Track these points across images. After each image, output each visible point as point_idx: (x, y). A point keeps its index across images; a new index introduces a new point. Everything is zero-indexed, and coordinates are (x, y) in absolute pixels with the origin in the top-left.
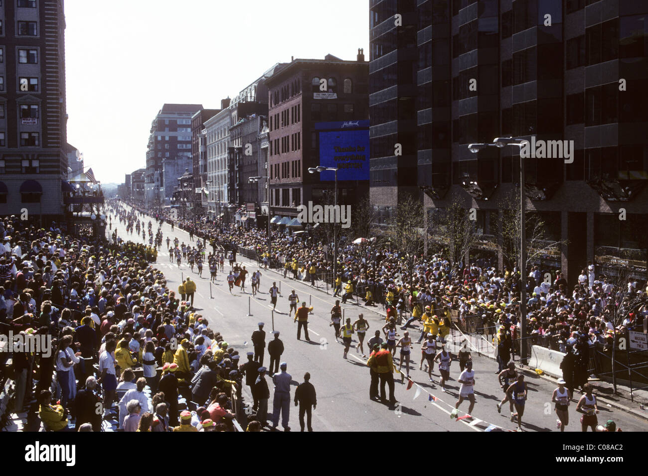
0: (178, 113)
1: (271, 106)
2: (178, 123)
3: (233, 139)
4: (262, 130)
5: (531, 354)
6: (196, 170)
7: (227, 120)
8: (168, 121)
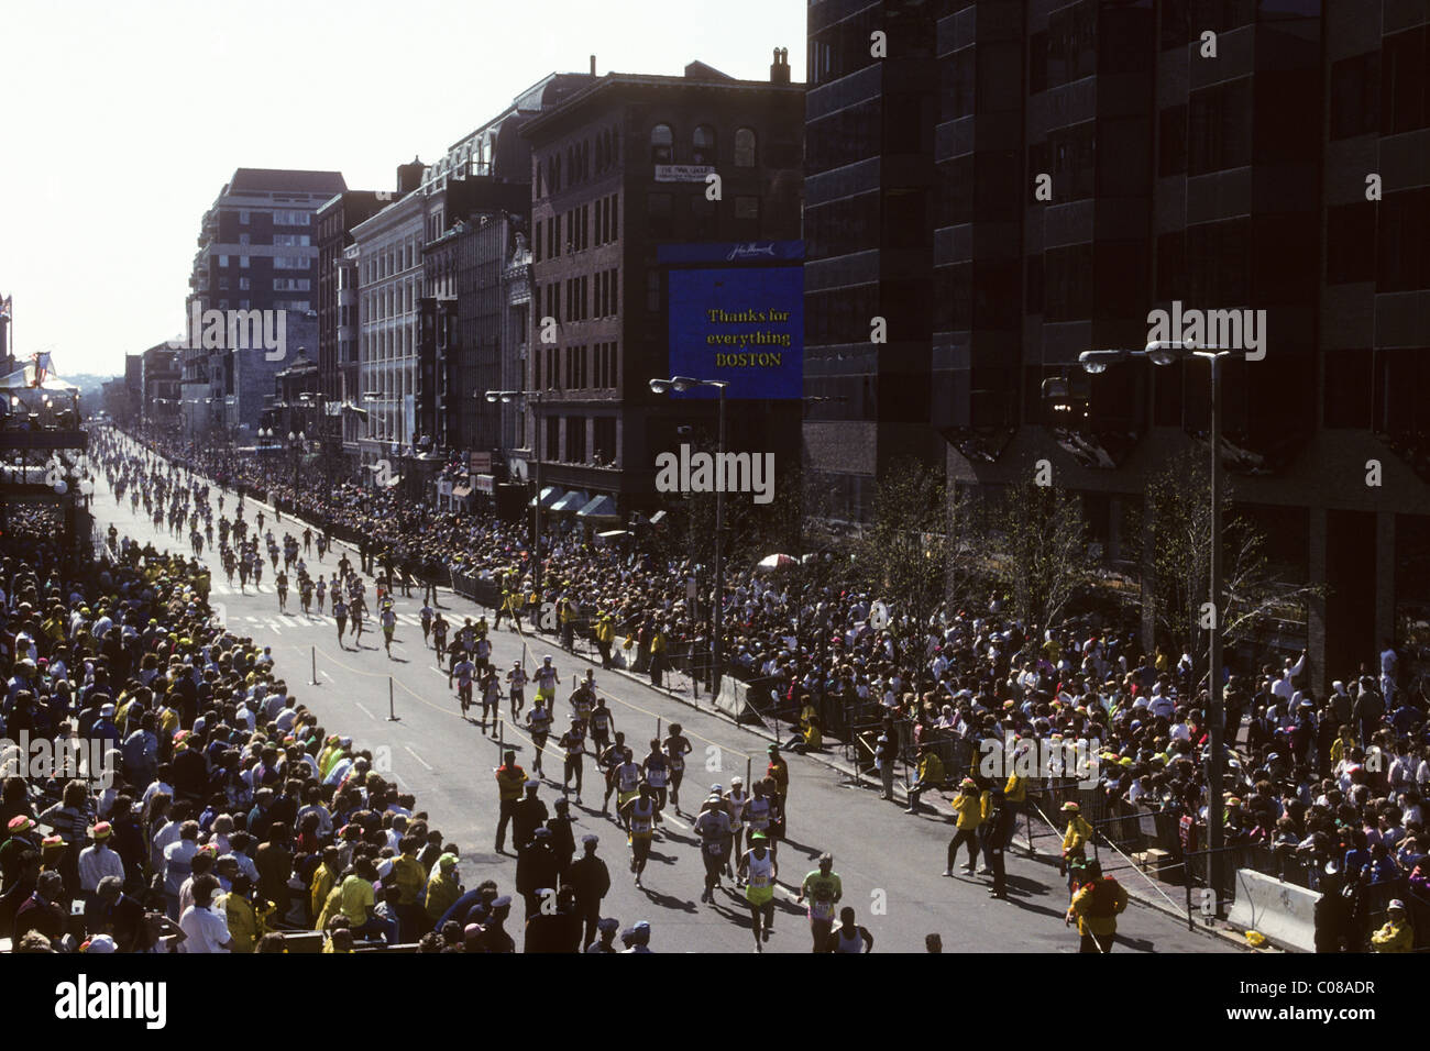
0: (275, 195)
1: (539, 196)
2: (275, 221)
3: (432, 276)
4: (512, 256)
5: (1234, 890)
6: (328, 353)
7: (417, 225)
8: (247, 217)
